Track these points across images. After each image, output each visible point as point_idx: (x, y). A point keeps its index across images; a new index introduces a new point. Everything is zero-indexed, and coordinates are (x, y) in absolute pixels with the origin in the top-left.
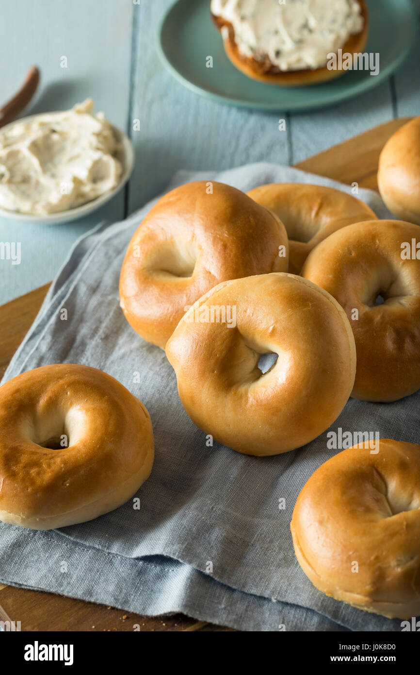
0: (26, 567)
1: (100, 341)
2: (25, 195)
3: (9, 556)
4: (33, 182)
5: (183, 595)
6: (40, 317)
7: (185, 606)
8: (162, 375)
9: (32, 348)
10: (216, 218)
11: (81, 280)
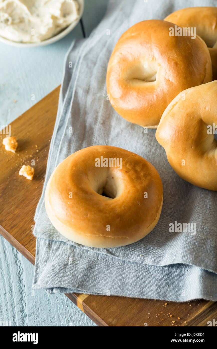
0: (99, 281)
1: (101, 125)
2: (25, 31)
3: (87, 276)
4: (26, 21)
5: (201, 287)
6: (59, 115)
7: (204, 294)
8: (146, 145)
9: (61, 136)
10: (167, 46)
11: (77, 86)
